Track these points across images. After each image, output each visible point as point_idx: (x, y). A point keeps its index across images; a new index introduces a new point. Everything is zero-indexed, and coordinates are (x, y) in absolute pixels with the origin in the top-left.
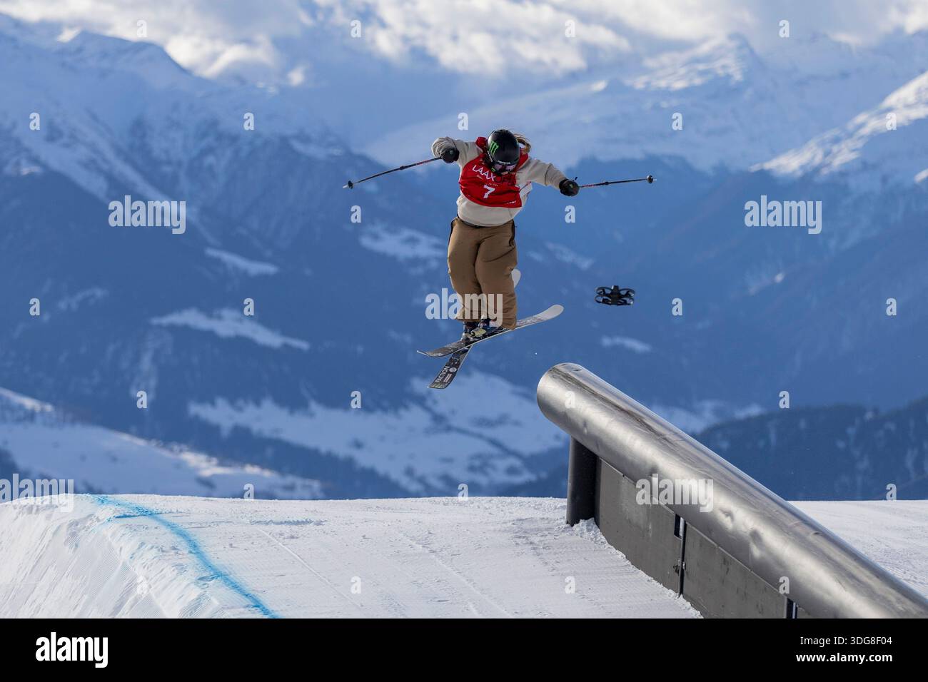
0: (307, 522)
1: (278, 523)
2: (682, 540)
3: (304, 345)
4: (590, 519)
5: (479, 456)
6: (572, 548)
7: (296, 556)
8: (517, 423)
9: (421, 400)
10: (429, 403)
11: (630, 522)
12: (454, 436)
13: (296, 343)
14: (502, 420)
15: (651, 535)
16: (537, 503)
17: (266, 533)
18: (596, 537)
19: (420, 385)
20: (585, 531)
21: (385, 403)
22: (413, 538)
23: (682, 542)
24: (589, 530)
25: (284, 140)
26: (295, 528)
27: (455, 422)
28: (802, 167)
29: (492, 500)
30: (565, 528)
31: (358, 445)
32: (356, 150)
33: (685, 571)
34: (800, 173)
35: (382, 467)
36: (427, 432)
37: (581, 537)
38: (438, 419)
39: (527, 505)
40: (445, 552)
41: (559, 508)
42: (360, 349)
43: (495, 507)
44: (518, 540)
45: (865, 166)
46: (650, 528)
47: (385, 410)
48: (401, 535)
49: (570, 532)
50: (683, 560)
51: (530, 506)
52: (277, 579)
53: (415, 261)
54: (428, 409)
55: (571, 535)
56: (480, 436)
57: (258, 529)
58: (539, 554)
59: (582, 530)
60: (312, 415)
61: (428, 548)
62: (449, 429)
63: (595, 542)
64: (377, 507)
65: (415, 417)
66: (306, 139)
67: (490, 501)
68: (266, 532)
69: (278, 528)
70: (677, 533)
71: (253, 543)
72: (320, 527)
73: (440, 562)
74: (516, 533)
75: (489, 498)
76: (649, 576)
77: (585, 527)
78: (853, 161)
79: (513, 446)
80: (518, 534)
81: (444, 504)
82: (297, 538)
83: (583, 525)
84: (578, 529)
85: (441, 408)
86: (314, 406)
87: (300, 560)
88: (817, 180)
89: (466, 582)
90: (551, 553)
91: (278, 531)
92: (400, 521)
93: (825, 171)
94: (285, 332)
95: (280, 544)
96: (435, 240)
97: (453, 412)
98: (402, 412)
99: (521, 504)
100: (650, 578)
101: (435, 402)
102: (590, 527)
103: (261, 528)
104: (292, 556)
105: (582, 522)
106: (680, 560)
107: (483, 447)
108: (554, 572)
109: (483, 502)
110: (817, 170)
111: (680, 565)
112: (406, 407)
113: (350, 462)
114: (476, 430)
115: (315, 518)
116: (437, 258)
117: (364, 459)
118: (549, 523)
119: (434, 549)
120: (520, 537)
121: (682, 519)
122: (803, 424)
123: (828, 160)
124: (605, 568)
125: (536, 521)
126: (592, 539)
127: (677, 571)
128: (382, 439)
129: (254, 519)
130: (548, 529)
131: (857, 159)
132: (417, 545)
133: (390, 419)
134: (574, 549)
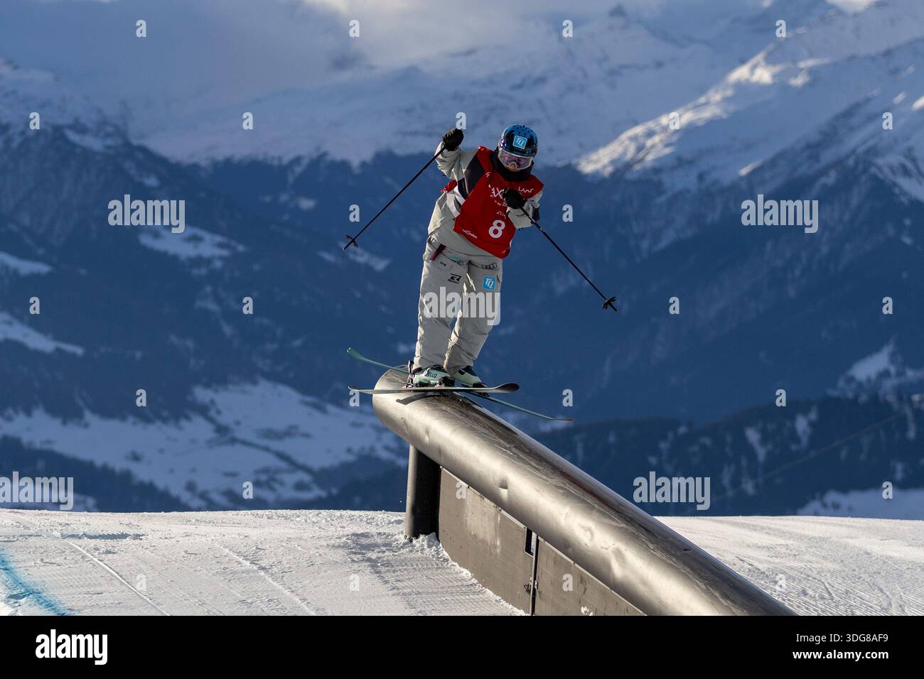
0: (124, 536)
1: (91, 537)
2: (534, 557)
3: (79, 351)
4: (431, 534)
5: (265, 471)
6: (412, 565)
7: (114, 573)
8: (307, 436)
9: (203, 410)
10: (212, 413)
11: (476, 537)
12: (239, 448)
13: (70, 348)
14: (290, 432)
15: (498, 551)
16: (369, 517)
17: (79, 548)
18: (438, 554)
19: (202, 394)
20: (425, 547)
21: (165, 414)
22: (239, 554)
23: (534, 559)
24: (430, 546)
25: (58, 130)
26: (109, 542)
27: (241, 434)
28: (613, 162)
29: (320, 513)
30: (405, 544)
31: (136, 458)
32: (135, 142)
33: (537, 591)
34: (609, 170)
35: (161, 481)
36: (210, 444)
37: (422, 553)
38: (222, 430)
39: (358, 520)
40: (275, 569)
41: (393, 523)
42: (138, 355)
43: (324, 521)
44: (352, 556)
45: (680, 162)
46: (498, 544)
47: (165, 420)
48: (227, 550)
49: (410, 548)
50: (535, 579)
51: (361, 520)
52: (94, 596)
53: (199, 261)
54: (211, 420)
55: (411, 551)
56: (267, 449)
57: (71, 543)
58: (377, 573)
59: (423, 545)
60: (86, 425)
61: (257, 564)
62: (234, 441)
63: (438, 558)
64: (196, 520)
65: (198, 428)
66: (81, 129)
67: (317, 515)
68: (80, 546)
69: (93, 543)
70: (528, 549)
71: (65, 559)
72: (138, 541)
73: (270, 580)
74: (351, 549)
75: (316, 512)
76: (498, 595)
77: (425, 543)
78: (666, 156)
79: (301, 460)
80: (354, 550)
81: (269, 518)
82: (114, 553)
83: (423, 541)
84: (418, 545)
85: (225, 419)
86: (89, 416)
87: (118, 576)
88: (630, 176)
89: (300, 602)
90: (388, 570)
91: (92, 545)
92: (224, 536)
93: (638, 167)
94: (57, 337)
95: (96, 560)
96: (219, 239)
97: (238, 423)
98: (183, 423)
99: (351, 519)
100: (498, 598)
101: (219, 412)
102: (431, 543)
103: (71, 542)
104: (109, 572)
105: (422, 537)
106: (532, 579)
107: (271, 461)
108: (395, 591)
109: (311, 516)
110: (628, 166)
111: (532, 584)
112: (188, 418)
113: (127, 475)
114: (264, 442)
115: (132, 532)
116: (221, 258)
117: (142, 473)
118: (386, 538)
119: (263, 565)
120: (355, 553)
121: (534, 535)
122: (612, 438)
123: (641, 155)
124: (449, 587)
125: (372, 536)
126: (433, 556)
127: (528, 591)
128: (161, 451)
129: (65, 532)
130: (385, 545)
131: (672, 154)
132: (244, 562)
133: (170, 430)
134: (415, 566)
